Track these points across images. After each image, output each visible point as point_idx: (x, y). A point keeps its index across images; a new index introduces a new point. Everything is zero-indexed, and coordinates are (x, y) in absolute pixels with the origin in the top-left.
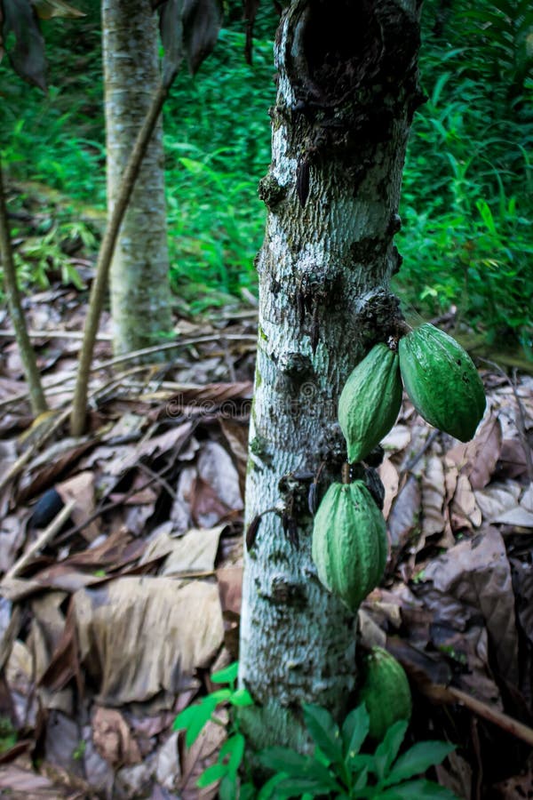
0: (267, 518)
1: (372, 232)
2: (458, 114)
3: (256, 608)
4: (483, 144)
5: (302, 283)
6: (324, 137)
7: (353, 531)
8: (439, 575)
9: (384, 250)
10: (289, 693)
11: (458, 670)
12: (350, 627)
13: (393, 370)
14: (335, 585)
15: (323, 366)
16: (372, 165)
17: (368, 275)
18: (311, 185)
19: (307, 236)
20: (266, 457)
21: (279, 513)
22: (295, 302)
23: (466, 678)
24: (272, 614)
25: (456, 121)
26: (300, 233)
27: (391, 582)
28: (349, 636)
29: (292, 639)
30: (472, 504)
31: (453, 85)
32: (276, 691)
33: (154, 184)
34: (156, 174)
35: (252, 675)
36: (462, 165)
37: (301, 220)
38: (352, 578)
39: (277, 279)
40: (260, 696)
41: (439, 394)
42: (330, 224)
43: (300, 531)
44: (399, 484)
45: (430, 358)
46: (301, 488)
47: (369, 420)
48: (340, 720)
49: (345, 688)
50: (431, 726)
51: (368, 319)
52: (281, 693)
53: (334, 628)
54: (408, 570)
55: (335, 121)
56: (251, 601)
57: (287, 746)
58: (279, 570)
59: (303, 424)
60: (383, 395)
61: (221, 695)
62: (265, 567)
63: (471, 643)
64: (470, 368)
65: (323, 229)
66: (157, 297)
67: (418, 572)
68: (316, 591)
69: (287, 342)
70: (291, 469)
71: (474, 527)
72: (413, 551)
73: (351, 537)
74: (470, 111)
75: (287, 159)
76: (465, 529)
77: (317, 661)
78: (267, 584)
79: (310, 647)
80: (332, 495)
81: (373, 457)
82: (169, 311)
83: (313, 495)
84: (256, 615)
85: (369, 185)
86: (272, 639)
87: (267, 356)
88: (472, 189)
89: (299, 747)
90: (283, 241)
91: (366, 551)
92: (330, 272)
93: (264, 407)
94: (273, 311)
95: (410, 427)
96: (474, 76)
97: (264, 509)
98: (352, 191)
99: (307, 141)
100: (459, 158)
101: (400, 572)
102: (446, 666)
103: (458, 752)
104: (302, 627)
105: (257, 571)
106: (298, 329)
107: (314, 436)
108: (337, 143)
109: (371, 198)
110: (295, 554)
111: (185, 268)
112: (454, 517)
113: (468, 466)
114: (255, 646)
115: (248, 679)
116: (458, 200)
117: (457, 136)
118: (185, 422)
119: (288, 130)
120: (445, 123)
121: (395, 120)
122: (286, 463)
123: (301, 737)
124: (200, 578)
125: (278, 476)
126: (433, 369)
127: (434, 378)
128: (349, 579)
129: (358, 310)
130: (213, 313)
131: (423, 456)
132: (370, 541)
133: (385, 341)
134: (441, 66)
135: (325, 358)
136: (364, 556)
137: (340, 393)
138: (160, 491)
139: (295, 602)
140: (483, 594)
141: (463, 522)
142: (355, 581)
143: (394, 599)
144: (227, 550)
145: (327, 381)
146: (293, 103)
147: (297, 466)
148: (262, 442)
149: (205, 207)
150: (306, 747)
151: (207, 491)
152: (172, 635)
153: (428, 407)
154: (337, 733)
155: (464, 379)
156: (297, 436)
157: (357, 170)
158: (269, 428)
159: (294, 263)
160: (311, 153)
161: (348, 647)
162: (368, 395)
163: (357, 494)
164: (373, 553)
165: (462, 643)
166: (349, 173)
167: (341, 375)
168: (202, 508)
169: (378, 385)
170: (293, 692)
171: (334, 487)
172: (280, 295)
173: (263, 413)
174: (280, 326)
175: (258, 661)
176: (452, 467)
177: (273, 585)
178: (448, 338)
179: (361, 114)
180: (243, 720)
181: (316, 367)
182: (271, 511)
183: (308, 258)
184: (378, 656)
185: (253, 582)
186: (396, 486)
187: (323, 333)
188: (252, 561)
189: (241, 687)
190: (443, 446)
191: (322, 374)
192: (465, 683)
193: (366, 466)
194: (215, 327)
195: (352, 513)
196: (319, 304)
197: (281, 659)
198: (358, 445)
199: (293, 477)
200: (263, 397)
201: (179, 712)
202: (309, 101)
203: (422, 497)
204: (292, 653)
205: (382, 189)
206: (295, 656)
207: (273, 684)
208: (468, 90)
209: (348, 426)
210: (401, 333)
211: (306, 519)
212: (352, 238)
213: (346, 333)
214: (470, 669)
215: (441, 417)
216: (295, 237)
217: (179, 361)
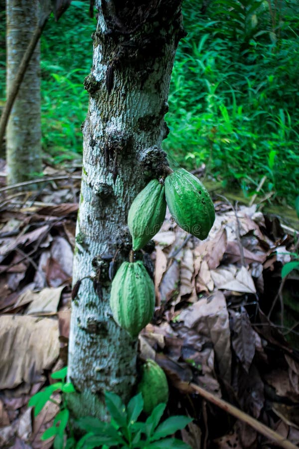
0: (85, 282)
1: (151, 112)
2: (212, 57)
3: (78, 335)
4: (225, 75)
5: (108, 141)
6: (123, 52)
7: (134, 291)
8: (187, 318)
9: (158, 124)
10: (96, 386)
11: (196, 374)
12: (133, 347)
13: (161, 196)
14: (123, 322)
15: (120, 191)
16: (152, 71)
17: (148, 138)
18: (115, 81)
19: (112, 113)
20: (85, 245)
21: (92, 279)
22: (104, 153)
23: (201, 378)
24: (87, 339)
25: (211, 61)
26: (108, 110)
27: (160, 322)
28: (133, 353)
29: (99, 354)
30: (209, 278)
31: (210, 41)
32: (89, 384)
33: (34, 86)
34: (35, 80)
35: (75, 374)
36: (213, 86)
37: (109, 103)
38: (133, 319)
39: (94, 138)
40: (79, 387)
41: (188, 210)
42: (126, 105)
43: (104, 290)
44: (167, 265)
45: (183, 189)
46: (105, 264)
47: (146, 225)
48: (126, 402)
49: (130, 383)
50: (179, 406)
51: (147, 165)
52: (92, 386)
53: (124, 348)
54: (170, 315)
55: (131, 43)
56: (75, 331)
57: (95, 416)
58: (92, 313)
59: (107, 226)
60: (154, 210)
61: (57, 386)
62: (84, 310)
63: (205, 358)
64: (206, 196)
65: (122, 109)
66: (34, 153)
67: (176, 316)
68: (113, 326)
69: (99, 177)
70: (99, 253)
71: (209, 291)
72: (174, 304)
73: (133, 295)
74: (219, 56)
75: (102, 65)
76: (204, 292)
77: (113, 367)
78: (85, 321)
79: (109, 359)
80: (123, 269)
81: (149, 247)
82: (41, 161)
83: (111, 269)
84: (78, 339)
85: (150, 84)
86: (87, 354)
87: (87, 185)
88: (218, 100)
89: (102, 417)
90: (98, 115)
91: (142, 303)
92: (125, 135)
93: (84, 215)
94: (91, 158)
95: (175, 232)
96: (222, 37)
97: (83, 276)
98: (140, 86)
99: (113, 54)
100: (212, 82)
101: (165, 316)
102: (190, 371)
103: (194, 422)
104: (105, 347)
105: (79, 314)
106: (105, 169)
107: (114, 234)
108: (131, 56)
109: (151, 91)
110: (101, 304)
111: (52, 137)
112: (198, 285)
113: (207, 256)
114: (77, 357)
115: (73, 377)
116: (210, 106)
117: (211, 70)
118: (45, 225)
119: (102, 47)
120: (205, 62)
121: (166, 44)
122: (96, 249)
123: (103, 411)
124: (49, 316)
125: (91, 257)
126: (185, 195)
127: (185, 201)
128: (131, 319)
129: (141, 159)
130: (67, 164)
131: (182, 249)
132: (144, 297)
133: (158, 179)
134: (204, 30)
135: (121, 187)
136: (141, 306)
137: (129, 208)
138: (28, 265)
139: (101, 332)
140: (212, 330)
141: (203, 288)
142: (135, 320)
143: (161, 332)
144: (65, 301)
145: (122, 201)
146: (106, 31)
147: (103, 251)
148: (83, 236)
149: (66, 102)
150: (106, 417)
151: (55, 265)
152: (31, 349)
153: (181, 218)
154: (124, 410)
155: (202, 202)
156: (104, 233)
157: (143, 73)
158: (87, 228)
159: (104, 128)
160: (115, 61)
161: (131, 359)
162: (145, 210)
163: (138, 269)
164: (146, 304)
165: (199, 358)
166: (138, 75)
167: (130, 198)
168: (53, 275)
169: (152, 204)
170: (99, 385)
171: (124, 264)
172: (95, 148)
173: (84, 219)
174: (95, 167)
175: (79, 366)
176: (198, 256)
177: (88, 322)
178: (195, 178)
179: (146, 39)
180: (69, 401)
181: (115, 192)
182: (87, 277)
183: (112, 126)
184: (149, 364)
185: (76, 320)
186: (165, 266)
187: (120, 172)
188: (76, 307)
189: (69, 381)
190: (194, 244)
191: (119, 197)
192: (200, 381)
193: (144, 252)
194: (68, 172)
195: (134, 280)
196: (118, 154)
197: (92, 365)
198: (139, 240)
199: (101, 258)
200: (85, 209)
201: (33, 395)
202: (115, 29)
203: (180, 273)
204: (98, 362)
205: (158, 86)
206: (100, 364)
207: (87, 380)
208: (218, 44)
209: (133, 228)
210: (167, 173)
211: (108, 283)
212: (139, 115)
213: (134, 173)
214: (203, 373)
215: (188, 224)
216: (105, 113)
217: (45, 190)
